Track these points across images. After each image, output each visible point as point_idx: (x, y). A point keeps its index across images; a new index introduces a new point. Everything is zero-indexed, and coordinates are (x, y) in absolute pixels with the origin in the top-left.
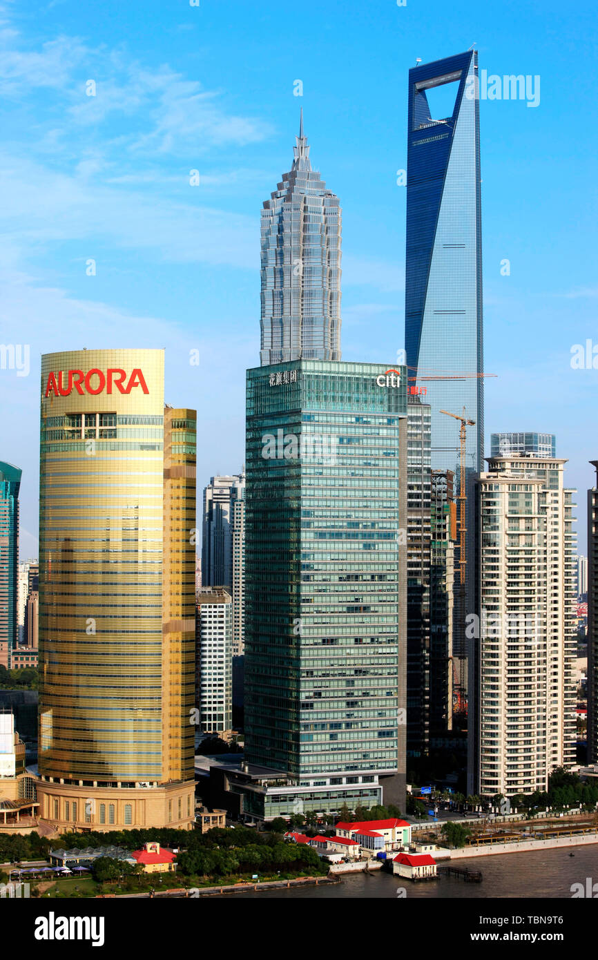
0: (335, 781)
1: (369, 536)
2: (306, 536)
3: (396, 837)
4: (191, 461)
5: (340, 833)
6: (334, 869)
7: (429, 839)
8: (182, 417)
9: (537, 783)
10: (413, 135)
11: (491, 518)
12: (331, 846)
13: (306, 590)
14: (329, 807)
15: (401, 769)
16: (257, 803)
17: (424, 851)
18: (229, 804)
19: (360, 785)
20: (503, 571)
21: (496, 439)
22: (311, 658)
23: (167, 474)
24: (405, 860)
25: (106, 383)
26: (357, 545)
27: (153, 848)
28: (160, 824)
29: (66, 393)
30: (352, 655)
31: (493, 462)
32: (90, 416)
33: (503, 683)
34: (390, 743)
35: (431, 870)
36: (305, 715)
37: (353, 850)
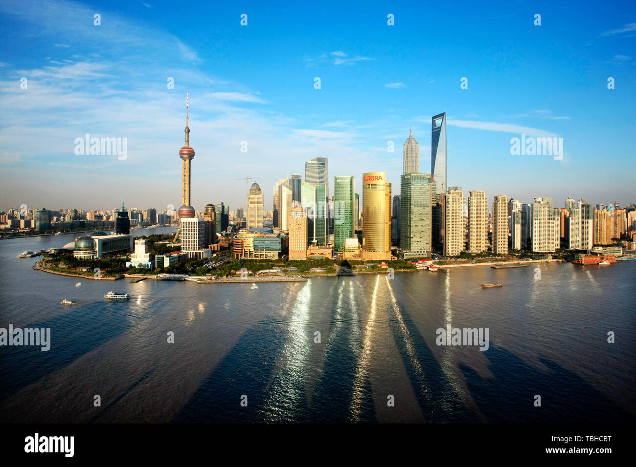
0: (418, 252)
1: (424, 206)
2: (412, 206)
3: (429, 263)
4: (390, 192)
5: (419, 262)
6: (417, 268)
7: (436, 263)
8: (388, 185)
9: (457, 254)
10: (433, 130)
11: (448, 203)
12: (417, 264)
13: (412, 216)
14: (416, 257)
15: (431, 250)
16: (403, 256)
17: (435, 266)
18: (398, 256)
19: (423, 253)
20: (451, 212)
21: (449, 188)
22: (413, 229)
23: (386, 195)
24: (431, 267)
25: (375, 178)
26: (422, 208)
27: (383, 263)
28: (385, 259)
29: (367, 180)
30: (420, 229)
31: (448, 192)
32: (372, 184)
33: (451, 234)
34: (428, 245)
35: (436, 269)
36: (412, 239)
37: (421, 265)
